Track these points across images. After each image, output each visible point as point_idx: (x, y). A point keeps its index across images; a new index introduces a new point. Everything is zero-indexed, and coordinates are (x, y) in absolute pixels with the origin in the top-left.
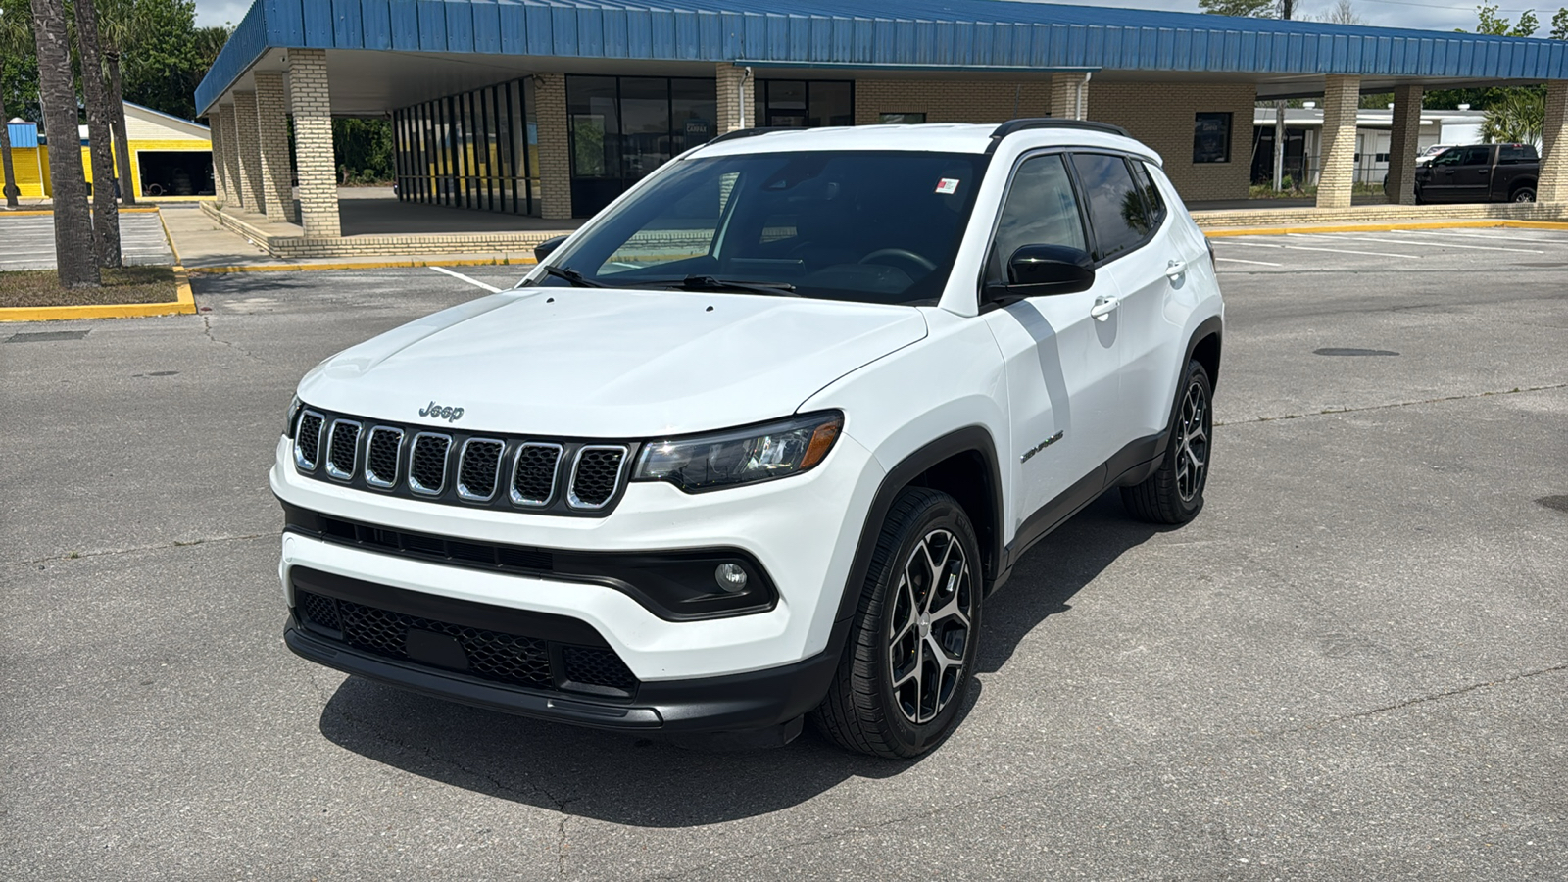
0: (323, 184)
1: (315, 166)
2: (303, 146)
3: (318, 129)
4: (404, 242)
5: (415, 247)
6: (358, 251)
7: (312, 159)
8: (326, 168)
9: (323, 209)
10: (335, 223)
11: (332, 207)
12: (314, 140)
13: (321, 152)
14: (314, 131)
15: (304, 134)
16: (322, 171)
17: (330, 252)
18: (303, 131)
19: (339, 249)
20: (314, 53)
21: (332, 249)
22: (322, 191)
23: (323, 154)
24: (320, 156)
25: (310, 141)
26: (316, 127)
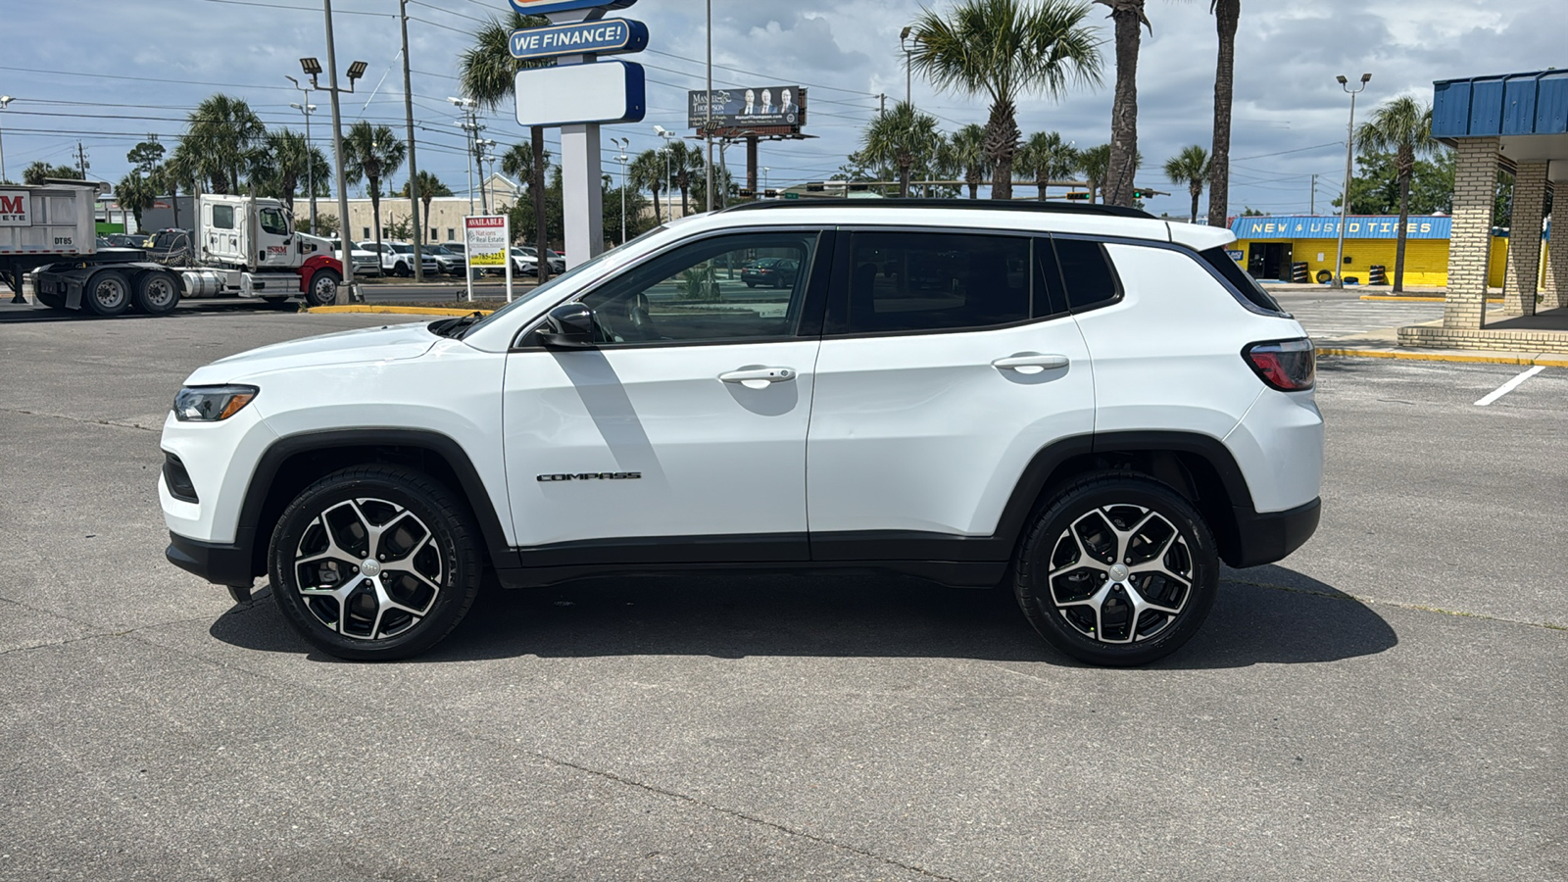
0: (1469, 274)
1: (1463, 256)
2: (1455, 235)
3: (1474, 218)
4: (1540, 338)
5: (1553, 345)
6: (1486, 345)
7: (1462, 249)
8: (1476, 258)
9: (1465, 300)
10: (1475, 315)
11: (1475, 298)
12: (1468, 230)
13: (1472, 242)
14: (1469, 221)
15: (1458, 224)
16: (1471, 261)
17: (1454, 343)
18: (1457, 221)
19: (1464, 341)
20: (1484, 141)
21: (1457, 341)
22: (1467, 281)
23: (1474, 244)
24: (1471, 246)
25: (1463, 230)
26: (1472, 216)
